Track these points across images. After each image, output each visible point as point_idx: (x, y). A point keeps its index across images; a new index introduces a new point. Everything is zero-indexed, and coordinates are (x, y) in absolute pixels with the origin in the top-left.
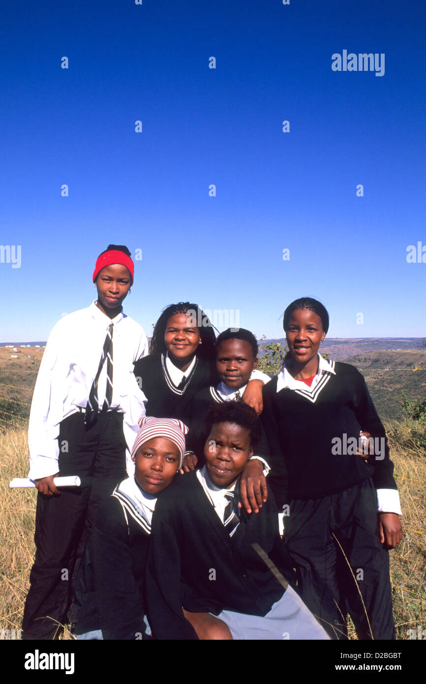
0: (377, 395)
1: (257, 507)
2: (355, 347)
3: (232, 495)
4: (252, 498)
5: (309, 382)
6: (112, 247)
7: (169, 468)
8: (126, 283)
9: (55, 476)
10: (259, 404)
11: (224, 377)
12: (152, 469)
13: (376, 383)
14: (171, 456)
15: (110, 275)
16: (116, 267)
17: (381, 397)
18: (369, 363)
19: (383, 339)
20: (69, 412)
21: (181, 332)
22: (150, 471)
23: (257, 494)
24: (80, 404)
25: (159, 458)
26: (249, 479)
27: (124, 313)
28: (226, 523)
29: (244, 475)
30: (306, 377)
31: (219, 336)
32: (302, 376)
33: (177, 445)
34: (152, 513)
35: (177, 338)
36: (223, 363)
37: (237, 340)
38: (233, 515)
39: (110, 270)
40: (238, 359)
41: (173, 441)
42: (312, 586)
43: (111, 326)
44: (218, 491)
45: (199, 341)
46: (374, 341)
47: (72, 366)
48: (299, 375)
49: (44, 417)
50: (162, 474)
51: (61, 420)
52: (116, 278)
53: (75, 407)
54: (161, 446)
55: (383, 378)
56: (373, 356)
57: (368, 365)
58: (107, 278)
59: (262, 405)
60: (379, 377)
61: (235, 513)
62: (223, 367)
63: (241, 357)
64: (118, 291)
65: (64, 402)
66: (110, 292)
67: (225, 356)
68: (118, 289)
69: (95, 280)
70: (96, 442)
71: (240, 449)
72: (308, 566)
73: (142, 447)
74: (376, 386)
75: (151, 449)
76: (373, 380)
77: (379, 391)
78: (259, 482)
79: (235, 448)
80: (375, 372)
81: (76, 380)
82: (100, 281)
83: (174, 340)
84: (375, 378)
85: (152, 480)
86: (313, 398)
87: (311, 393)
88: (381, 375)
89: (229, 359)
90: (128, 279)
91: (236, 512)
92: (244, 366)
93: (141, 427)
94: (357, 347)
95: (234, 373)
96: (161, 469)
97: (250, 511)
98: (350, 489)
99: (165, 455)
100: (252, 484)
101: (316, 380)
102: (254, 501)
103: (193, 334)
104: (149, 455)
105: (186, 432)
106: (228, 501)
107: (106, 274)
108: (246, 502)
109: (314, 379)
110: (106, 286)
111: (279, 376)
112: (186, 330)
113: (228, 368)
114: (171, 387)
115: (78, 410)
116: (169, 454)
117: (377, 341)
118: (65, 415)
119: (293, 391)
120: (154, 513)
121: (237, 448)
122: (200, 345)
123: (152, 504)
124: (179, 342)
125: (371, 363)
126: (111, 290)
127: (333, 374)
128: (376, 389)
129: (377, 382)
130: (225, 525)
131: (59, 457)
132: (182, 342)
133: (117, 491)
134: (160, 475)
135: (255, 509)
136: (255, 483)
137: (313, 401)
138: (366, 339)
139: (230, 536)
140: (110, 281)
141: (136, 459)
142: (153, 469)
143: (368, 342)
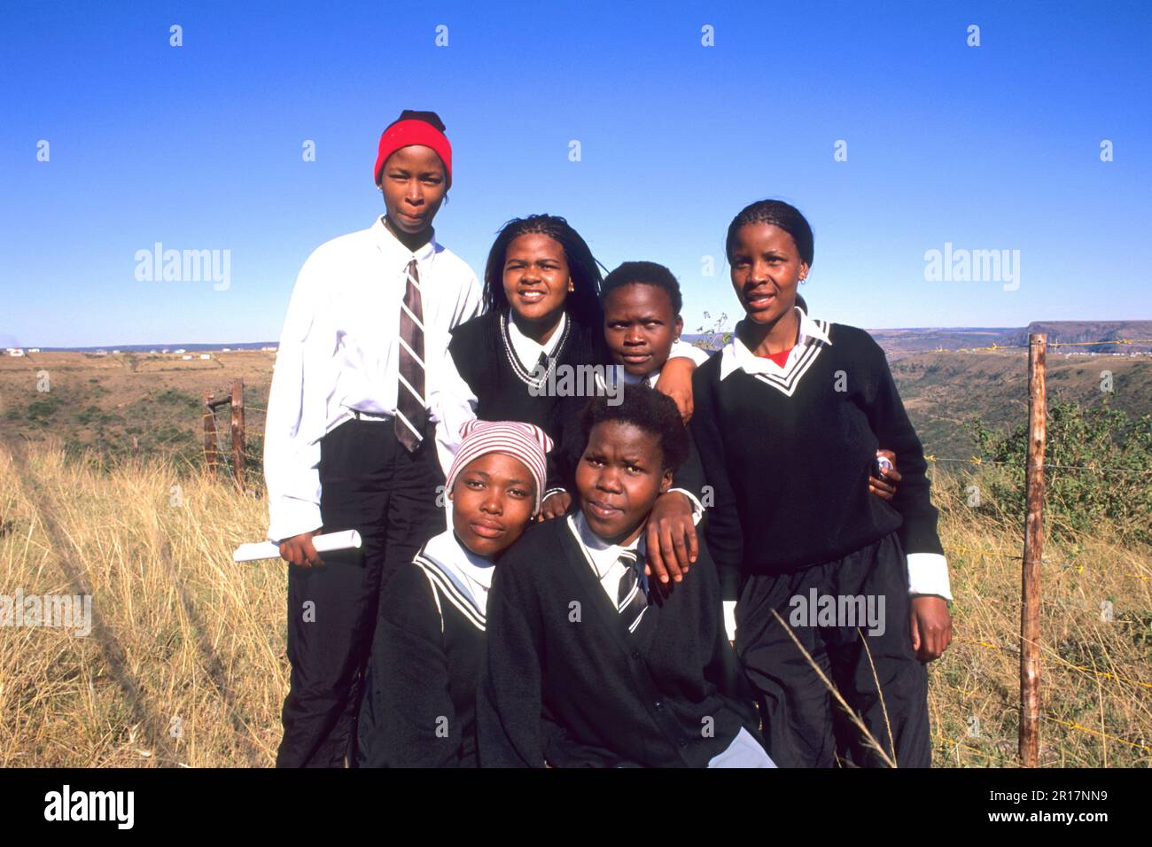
0: (933, 432)
1: (679, 571)
2: (895, 345)
3: (634, 557)
4: (668, 553)
5: (781, 360)
6: (407, 115)
7: (514, 510)
8: (437, 181)
9: (315, 533)
10: (686, 402)
11: (621, 357)
12: (483, 510)
13: (932, 411)
14: (517, 487)
15: (404, 167)
16: (416, 151)
17: (941, 434)
18: (919, 375)
19: (944, 330)
20: (337, 420)
21: (533, 267)
22: (479, 513)
23: (680, 546)
24: (355, 405)
25: (496, 490)
26: (663, 521)
27: (437, 241)
28: (621, 608)
29: (653, 516)
30: (775, 350)
31: (607, 278)
32: (766, 349)
33: (531, 468)
34: (486, 594)
35: (524, 278)
36: (618, 330)
37: (641, 285)
38: (635, 590)
39: (403, 158)
40: (645, 322)
41: (522, 460)
42: (788, 730)
43: (413, 264)
44: (606, 548)
45: (567, 285)
46: (930, 334)
47: (340, 335)
48: (761, 349)
49: (293, 428)
50: (500, 518)
51: (322, 434)
52: (415, 172)
53: (347, 410)
54: (499, 470)
55: (946, 401)
56: (928, 362)
57: (918, 378)
58: (399, 173)
59: (691, 405)
60: (939, 399)
61: (640, 588)
62: (618, 338)
63: (650, 317)
64: (421, 198)
65: (328, 400)
66: (408, 201)
67: (621, 318)
68: (420, 193)
69: (379, 180)
70: (388, 475)
71: (642, 470)
72: (780, 693)
73: (466, 471)
74: (932, 416)
75: (480, 474)
76: (927, 405)
77: (938, 424)
78: (682, 526)
79: (630, 469)
80: (930, 390)
81: (349, 364)
82: (387, 179)
83: (520, 284)
84: (930, 401)
85: (483, 530)
86: (788, 389)
87: (785, 379)
88: (942, 396)
89: (628, 323)
90: (440, 175)
91: (641, 586)
92: (656, 334)
93: (464, 437)
94: (899, 344)
95: (639, 349)
96: (500, 511)
97: (665, 579)
98: (857, 553)
99: (506, 485)
100: (669, 530)
101: (795, 356)
102: (672, 560)
103: (554, 272)
104: (477, 484)
105: (549, 449)
106: (626, 566)
107: (397, 165)
108: (658, 562)
109: (791, 355)
110: (400, 188)
111: (724, 351)
112: (542, 264)
113: (628, 340)
114: (520, 372)
115: (353, 415)
116: (513, 482)
117: (935, 333)
118: (331, 425)
119: (751, 376)
120: (490, 591)
121: (635, 469)
122: (569, 294)
123: (486, 575)
124: (528, 287)
125: (923, 373)
126: (409, 197)
127: (826, 344)
128: (932, 421)
129: (934, 408)
130: (620, 612)
131: (321, 500)
132: (535, 285)
133: (421, 555)
134: (498, 521)
135: (676, 575)
136: (675, 528)
137: (789, 393)
138: (916, 329)
139: (629, 631)
140: (405, 178)
141: (455, 495)
142: (485, 509)
143: (919, 335)
